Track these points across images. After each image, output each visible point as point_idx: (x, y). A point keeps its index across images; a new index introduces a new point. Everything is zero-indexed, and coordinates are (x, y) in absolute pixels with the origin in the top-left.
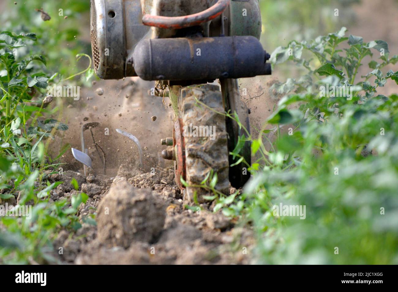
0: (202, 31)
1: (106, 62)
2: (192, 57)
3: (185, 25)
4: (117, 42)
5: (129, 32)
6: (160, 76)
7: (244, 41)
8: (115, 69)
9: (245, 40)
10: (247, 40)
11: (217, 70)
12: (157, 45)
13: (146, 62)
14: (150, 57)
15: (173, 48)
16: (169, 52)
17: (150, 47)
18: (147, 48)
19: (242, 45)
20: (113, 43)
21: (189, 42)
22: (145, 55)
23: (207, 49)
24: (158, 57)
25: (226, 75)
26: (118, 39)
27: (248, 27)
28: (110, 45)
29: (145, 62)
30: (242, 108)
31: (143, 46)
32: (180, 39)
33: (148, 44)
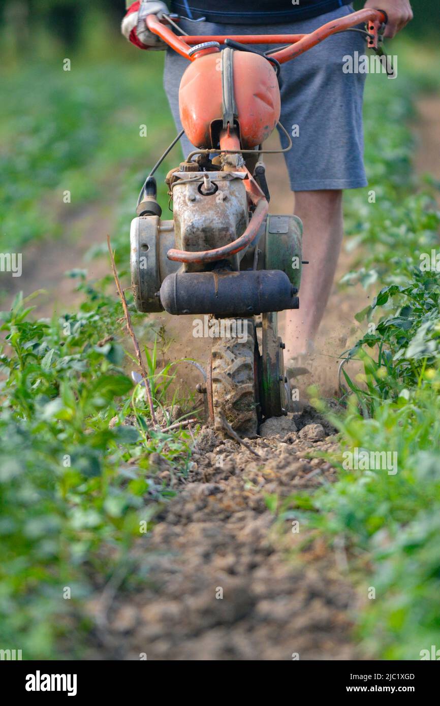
0: (231, 265)
1: (140, 296)
2: (216, 291)
3: (206, 260)
4: (150, 276)
5: (163, 265)
6: (185, 311)
7: (269, 275)
8: (150, 303)
9: (271, 274)
10: (273, 275)
11: (242, 305)
12: (183, 279)
13: (171, 296)
14: (175, 292)
15: (198, 283)
16: (193, 287)
17: (175, 282)
18: (172, 282)
19: (266, 279)
20: (146, 277)
21: (214, 277)
22: (169, 289)
23: (231, 284)
24: (182, 292)
25: (251, 309)
26: (151, 273)
27: (284, 260)
28: (143, 279)
29: (169, 296)
30: (274, 342)
31: (169, 281)
32: (207, 273)
33: (174, 278)
